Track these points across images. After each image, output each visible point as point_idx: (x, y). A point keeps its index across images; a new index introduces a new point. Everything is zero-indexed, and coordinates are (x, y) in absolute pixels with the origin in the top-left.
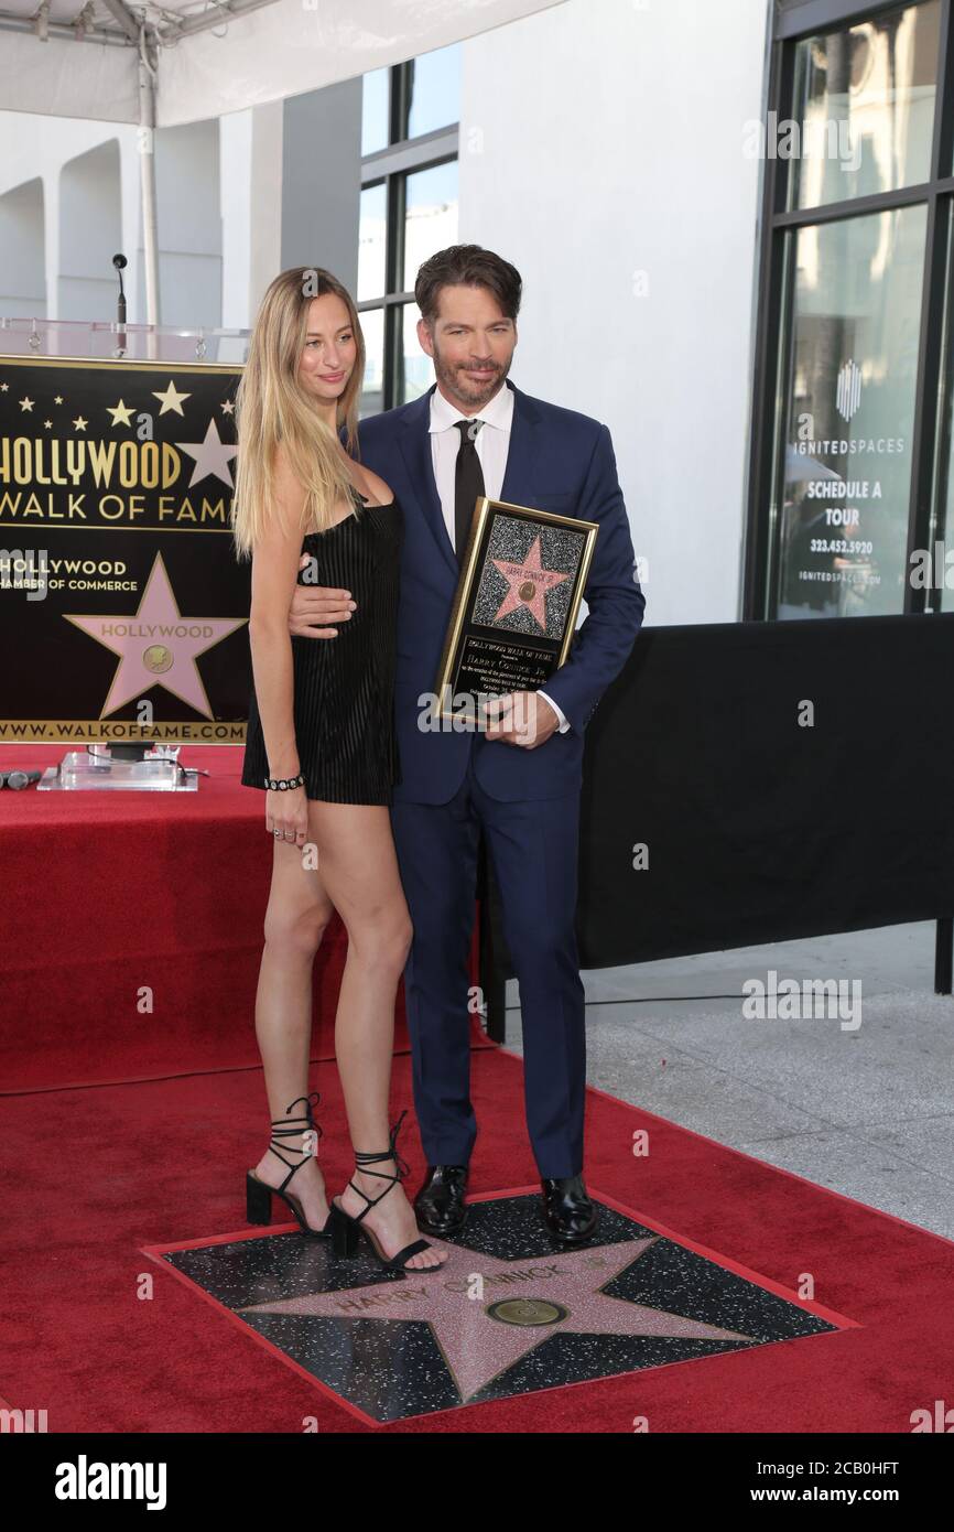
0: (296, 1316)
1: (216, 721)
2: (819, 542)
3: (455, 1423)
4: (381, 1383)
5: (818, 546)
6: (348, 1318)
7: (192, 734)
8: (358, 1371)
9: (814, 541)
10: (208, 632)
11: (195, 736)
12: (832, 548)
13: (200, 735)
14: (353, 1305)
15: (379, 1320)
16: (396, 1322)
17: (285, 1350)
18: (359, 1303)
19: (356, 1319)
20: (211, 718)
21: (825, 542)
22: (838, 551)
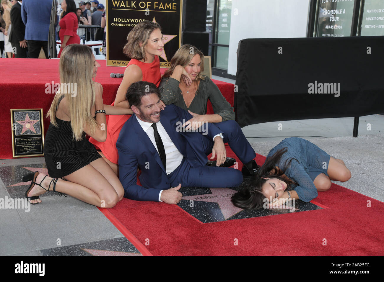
0: (184, 200)
1: (168, 62)
2: (328, 26)
3: (223, 224)
4: (205, 215)
5: (327, 27)
6: (197, 201)
7: (162, 65)
8: (199, 212)
9: (326, 26)
10: (166, 39)
11: (163, 66)
12: (331, 28)
13: (164, 65)
14: (198, 198)
15: (205, 202)
16: (209, 202)
17: (181, 207)
18: (200, 198)
19: (199, 201)
20: (167, 61)
21: (329, 26)
22: (333, 28)
